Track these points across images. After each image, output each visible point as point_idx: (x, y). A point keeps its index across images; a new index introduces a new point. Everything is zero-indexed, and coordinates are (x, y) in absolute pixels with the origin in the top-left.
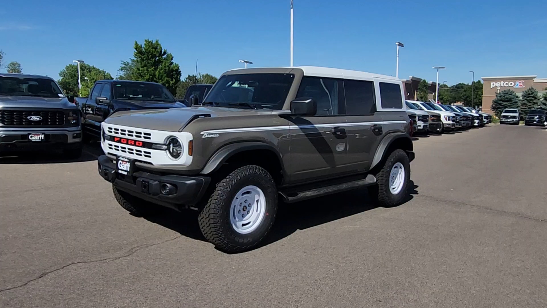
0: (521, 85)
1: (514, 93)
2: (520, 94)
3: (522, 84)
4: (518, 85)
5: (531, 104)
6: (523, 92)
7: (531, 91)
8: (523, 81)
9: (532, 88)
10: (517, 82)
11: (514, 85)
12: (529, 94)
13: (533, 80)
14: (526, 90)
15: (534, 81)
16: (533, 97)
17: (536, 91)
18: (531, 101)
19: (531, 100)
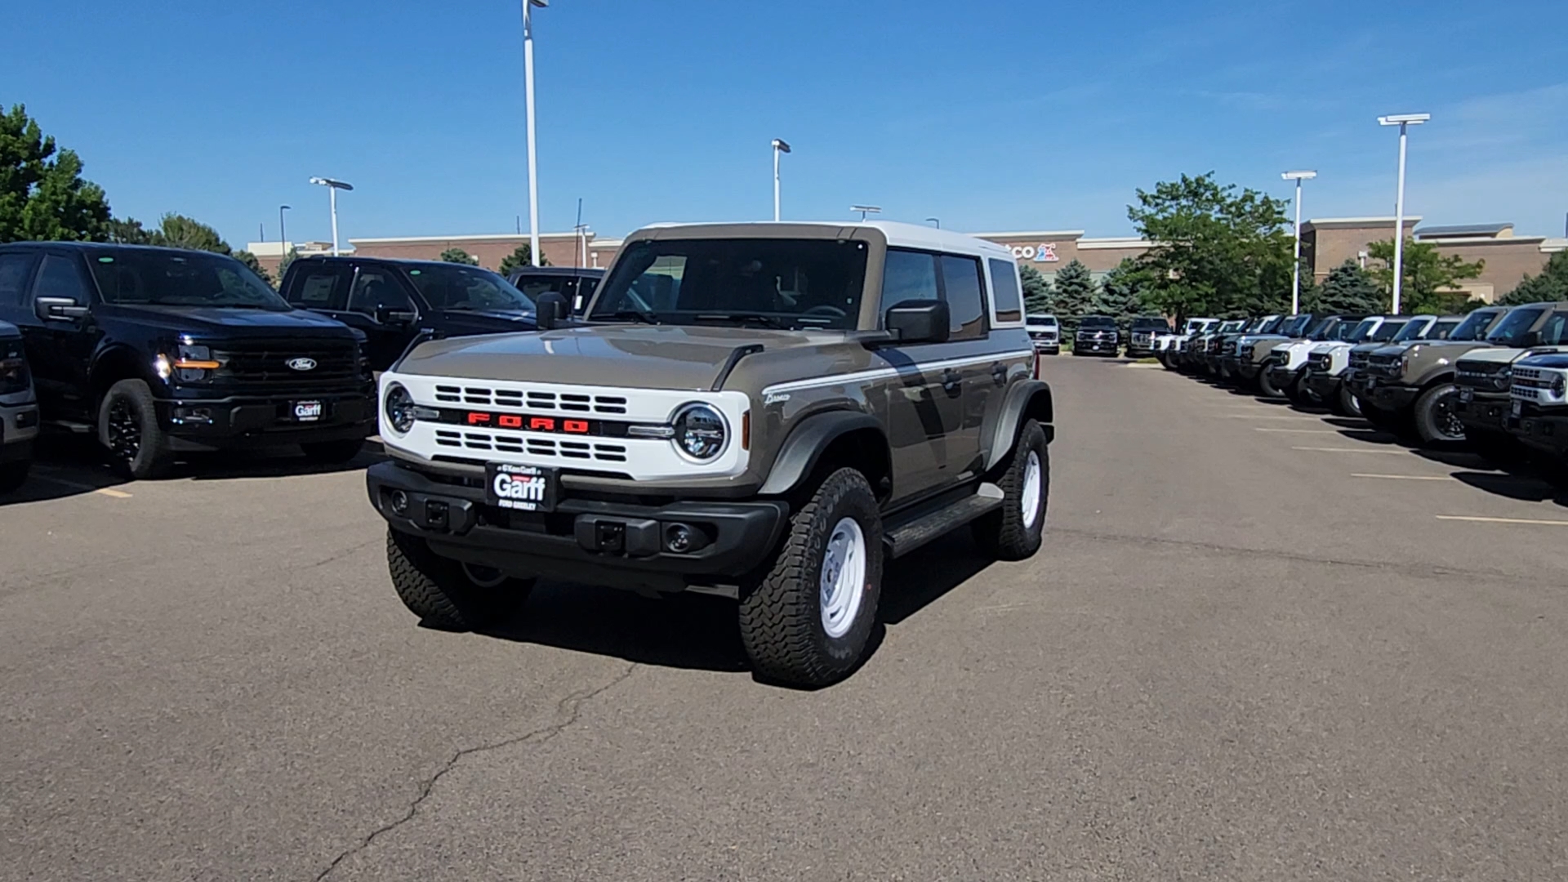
0: (1050, 256)
1: (1038, 275)
2: (1050, 278)
3: (1051, 253)
4: (1042, 254)
5: (1077, 302)
6: (1058, 272)
7: (1076, 271)
8: (1053, 245)
9: (1076, 263)
10: (1042, 247)
11: (1035, 256)
12: (1071, 277)
13: (1077, 243)
14: (1064, 267)
15: (1080, 246)
16: (1080, 285)
17: (1087, 268)
18: (1075, 295)
19: (1076, 292)
